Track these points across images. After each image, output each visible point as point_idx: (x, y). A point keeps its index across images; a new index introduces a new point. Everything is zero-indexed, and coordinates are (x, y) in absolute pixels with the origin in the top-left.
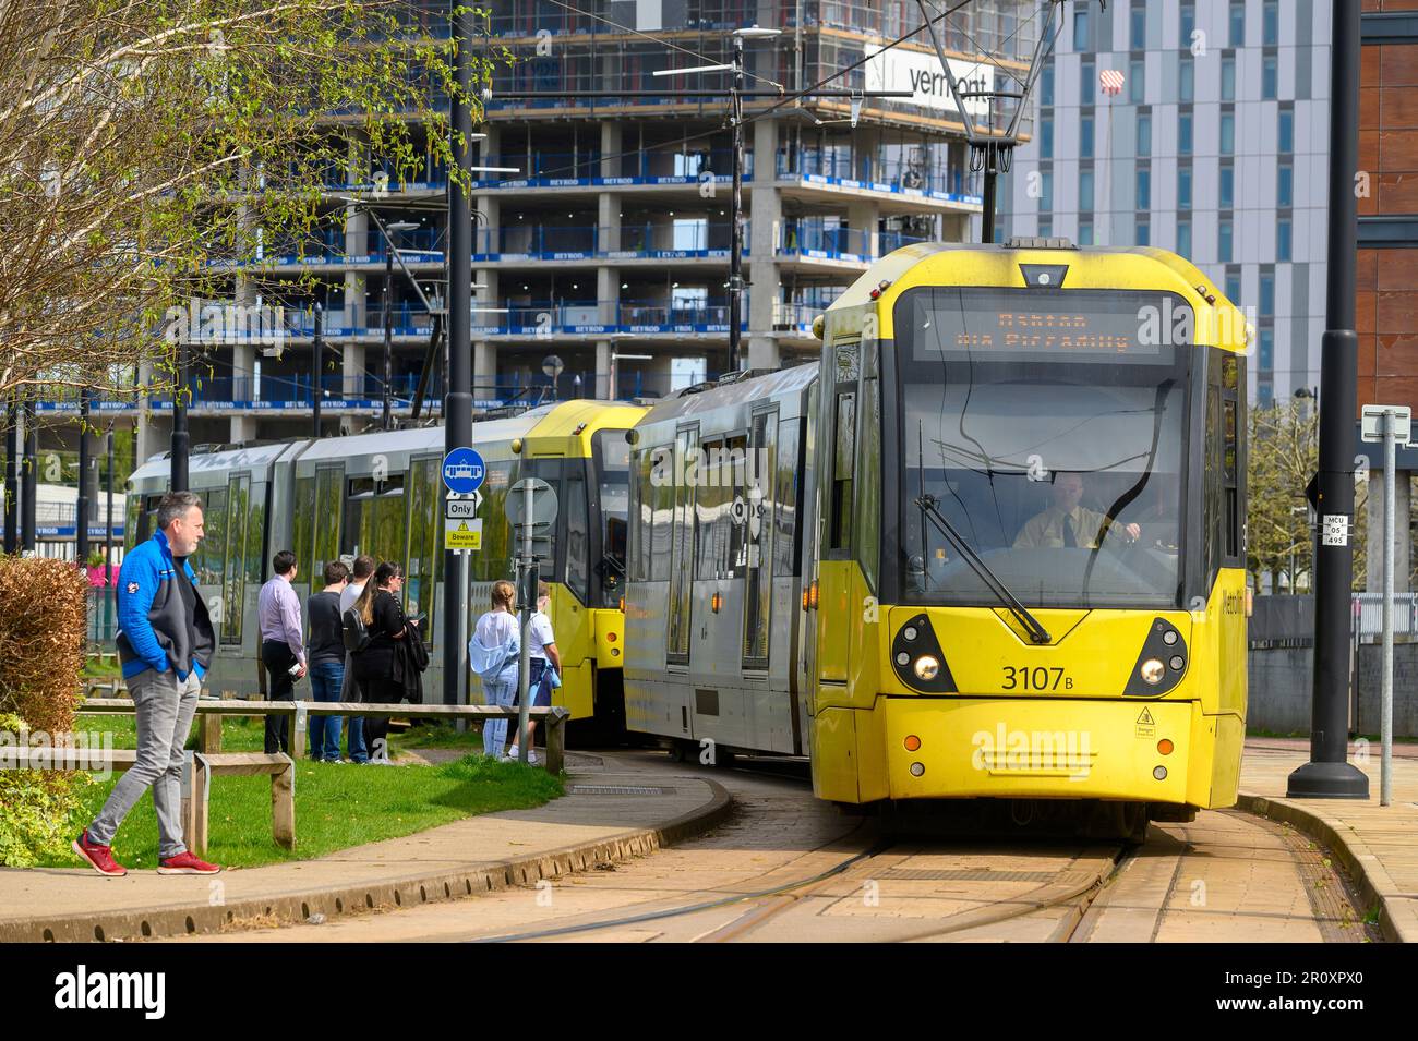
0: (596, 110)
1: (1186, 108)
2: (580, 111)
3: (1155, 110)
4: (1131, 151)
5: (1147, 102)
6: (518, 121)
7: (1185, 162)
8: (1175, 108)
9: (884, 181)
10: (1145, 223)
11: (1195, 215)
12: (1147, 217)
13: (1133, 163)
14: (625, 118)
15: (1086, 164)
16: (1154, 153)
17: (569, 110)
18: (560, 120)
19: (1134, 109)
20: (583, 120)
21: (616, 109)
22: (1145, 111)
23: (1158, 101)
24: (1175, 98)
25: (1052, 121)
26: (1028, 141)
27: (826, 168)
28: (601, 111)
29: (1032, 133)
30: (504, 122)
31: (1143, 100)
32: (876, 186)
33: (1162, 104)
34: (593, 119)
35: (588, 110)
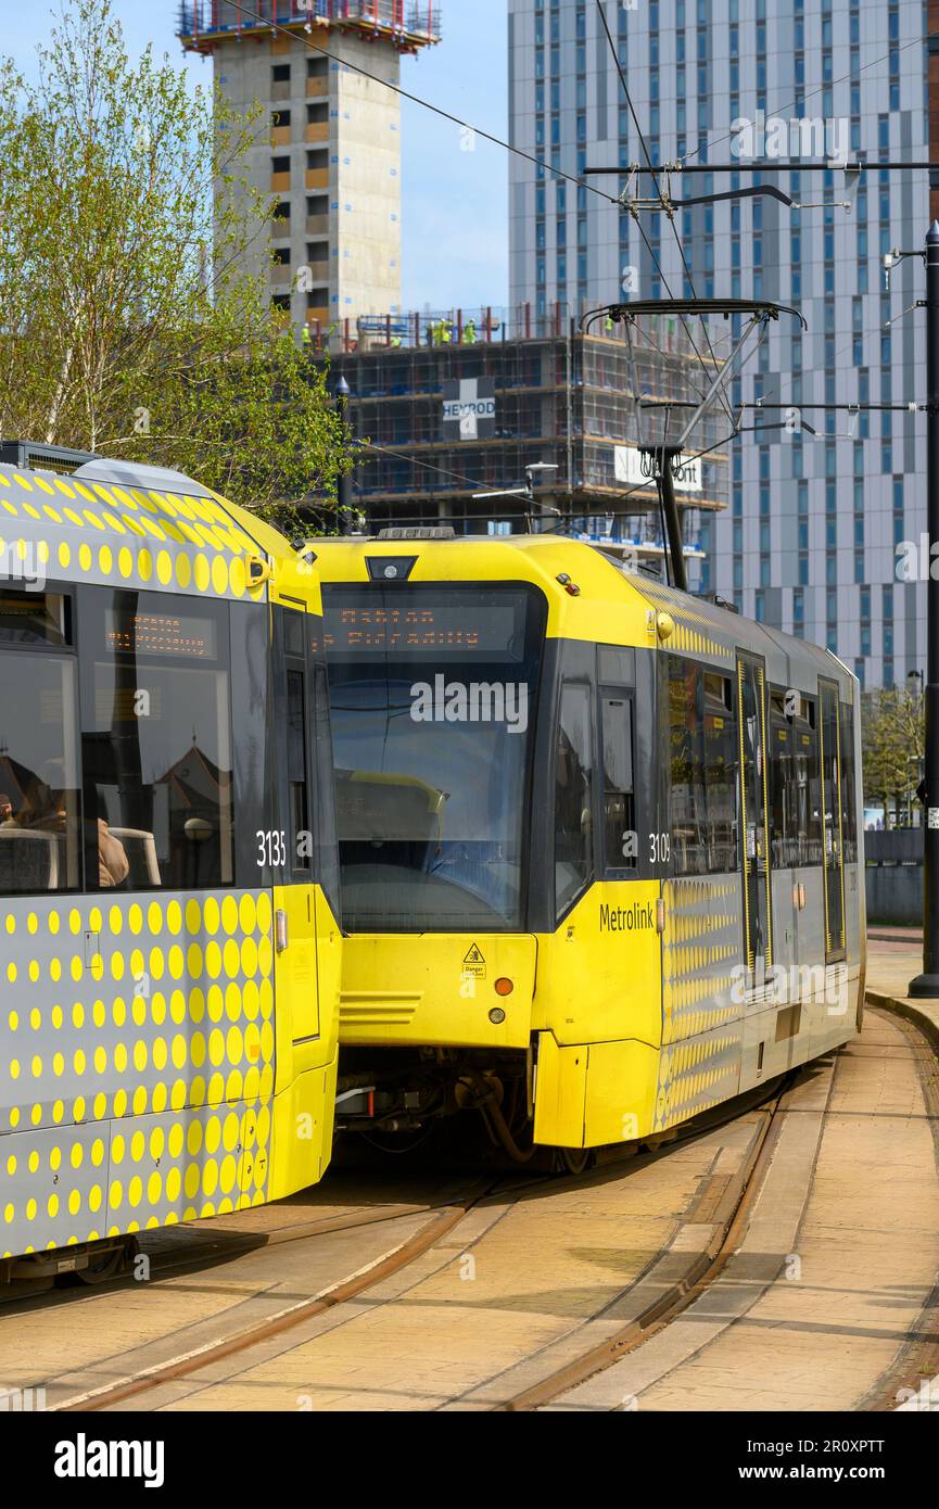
0: (435, 494)
1: (831, 481)
2: (424, 495)
3: (810, 483)
4: (795, 510)
5: (805, 476)
6: (382, 502)
7: (831, 516)
8: (823, 481)
9: (629, 538)
10: (804, 558)
11: (839, 552)
12: (806, 554)
13: (796, 518)
14: (454, 499)
15: (765, 519)
16: (811, 510)
17: (417, 494)
18: (411, 501)
19: (796, 482)
20: (426, 501)
21: (448, 493)
22: (803, 483)
23: (812, 475)
24: (823, 474)
25: (741, 491)
26: (725, 508)
27: (590, 529)
28: (438, 495)
29: (727, 502)
30: (373, 503)
31: (802, 475)
32: (623, 541)
33: (815, 478)
34: (432, 500)
35: (429, 494)
